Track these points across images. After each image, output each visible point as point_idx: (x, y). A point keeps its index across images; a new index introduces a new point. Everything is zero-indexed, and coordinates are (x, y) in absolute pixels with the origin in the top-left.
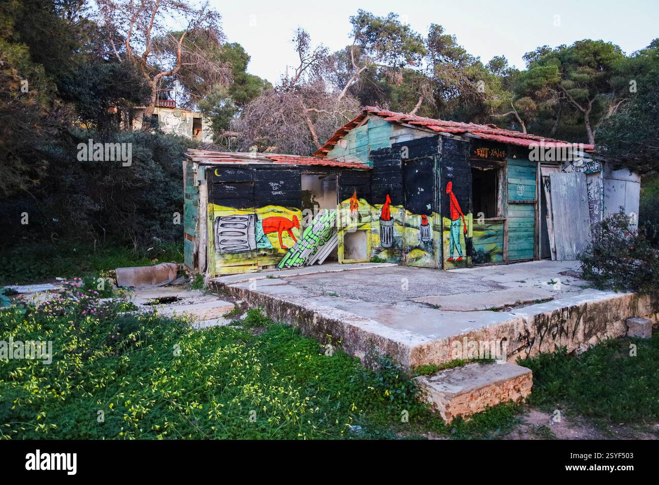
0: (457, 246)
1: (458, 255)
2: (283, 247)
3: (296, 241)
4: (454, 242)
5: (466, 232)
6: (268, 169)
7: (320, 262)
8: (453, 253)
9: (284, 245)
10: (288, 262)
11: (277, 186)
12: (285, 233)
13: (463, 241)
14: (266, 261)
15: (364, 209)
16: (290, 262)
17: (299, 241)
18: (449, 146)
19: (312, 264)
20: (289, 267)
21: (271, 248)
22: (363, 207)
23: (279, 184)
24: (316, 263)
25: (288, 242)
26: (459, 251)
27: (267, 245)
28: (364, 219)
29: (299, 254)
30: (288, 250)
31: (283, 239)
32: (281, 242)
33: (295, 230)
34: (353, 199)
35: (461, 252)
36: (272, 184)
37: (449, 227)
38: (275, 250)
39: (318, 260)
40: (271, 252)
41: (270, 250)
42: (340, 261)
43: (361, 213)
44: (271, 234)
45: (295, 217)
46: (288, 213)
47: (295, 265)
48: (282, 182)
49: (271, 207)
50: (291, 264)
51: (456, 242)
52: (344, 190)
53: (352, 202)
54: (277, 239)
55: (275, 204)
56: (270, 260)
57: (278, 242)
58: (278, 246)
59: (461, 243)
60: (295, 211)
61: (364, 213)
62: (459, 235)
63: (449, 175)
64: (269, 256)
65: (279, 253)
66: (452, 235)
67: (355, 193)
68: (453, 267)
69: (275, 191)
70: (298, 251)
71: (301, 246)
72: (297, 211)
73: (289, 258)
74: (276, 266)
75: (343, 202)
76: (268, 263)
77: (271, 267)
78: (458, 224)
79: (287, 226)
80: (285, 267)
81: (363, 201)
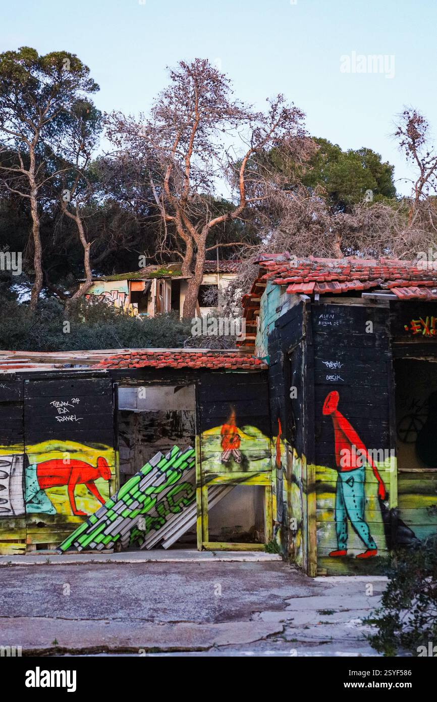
0: (358, 526)
1: (360, 545)
2: (76, 513)
3: (103, 502)
4: (347, 517)
5: (383, 496)
6: (51, 379)
7: (166, 545)
8: (344, 541)
9: (78, 509)
10: (80, 540)
11: (67, 407)
12: (80, 488)
13: (375, 516)
14: (43, 537)
15: (255, 445)
16: (85, 541)
17: (109, 503)
18: (330, 320)
19: (148, 547)
20: (80, 549)
21: (54, 512)
22: (251, 442)
23: (71, 402)
24: (158, 546)
25: (88, 504)
26: (366, 538)
27: (46, 508)
28: (253, 466)
29: (104, 526)
30: (85, 518)
31: (77, 499)
32: (73, 503)
33: (101, 484)
34: (227, 426)
35: (371, 539)
36: (56, 404)
37: (334, 484)
38: (61, 517)
39: (162, 540)
40: (53, 520)
41: (52, 517)
42: (199, 545)
43: (247, 454)
44: (55, 489)
45: (101, 460)
46: (86, 453)
47: (93, 545)
48: (76, 400)
49: (56, 443)
50: (84, 545)
51: (354, 517)
52: (206, 411)
53: (225, 433)
54: (66, 498)
55: (63, 438)
56: (50, 535)
57: (68, 504)
58: (66, 510)
59: (368, 519)
60: (103, 449)
61: (256, 453)
62: (363, 503)
63: (330, 377)
64: (49, 526)
65: (70, 524)
66: (342, 502)
67: (233, 415)
68: (346, 571)
69: (62, 415)
70: (105, 522)
71: (111, 512)
72: (106, 449)
73: (84, 532)
74: (58, 545)
75: (205, 433)
76: (45, 539)
77: (52, 547)
78: (357, 479)
79: (86, 477)
80: (72, 547)
81: (252, 430)
